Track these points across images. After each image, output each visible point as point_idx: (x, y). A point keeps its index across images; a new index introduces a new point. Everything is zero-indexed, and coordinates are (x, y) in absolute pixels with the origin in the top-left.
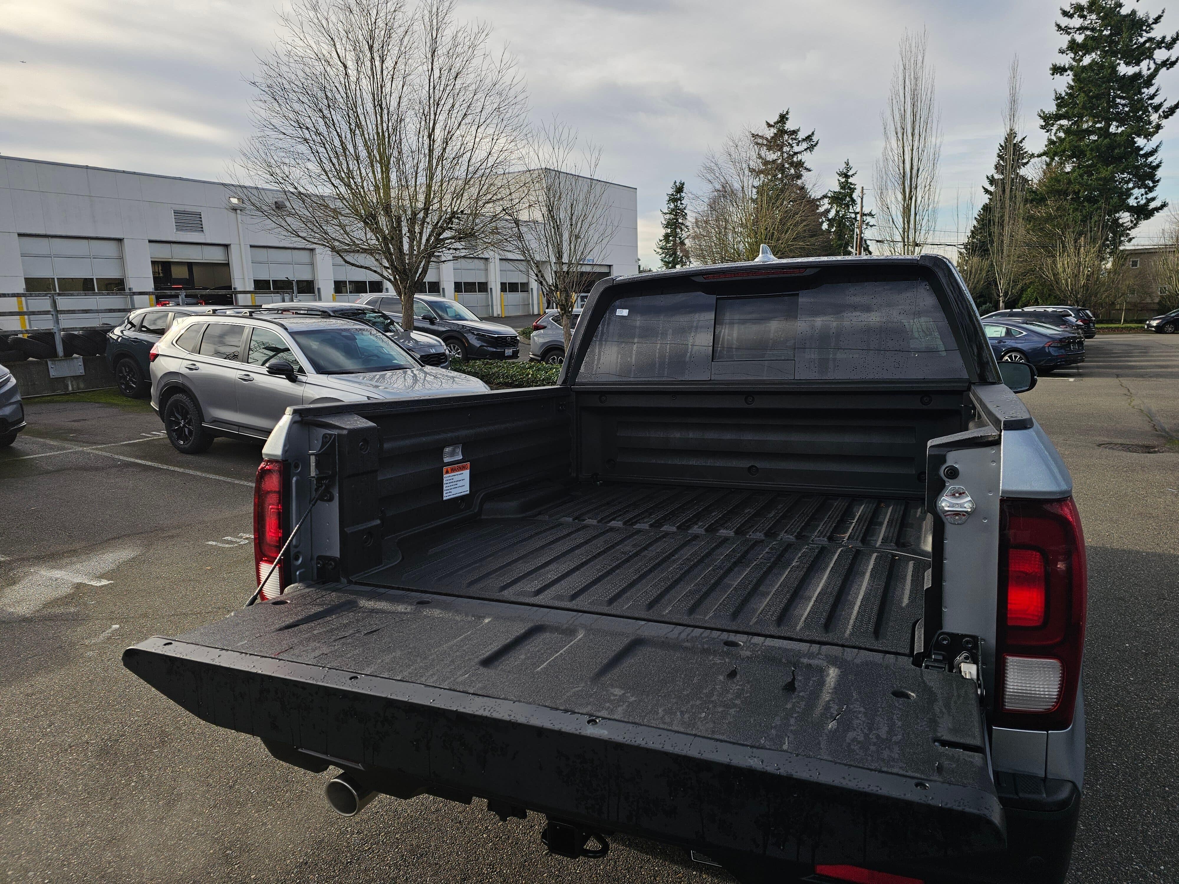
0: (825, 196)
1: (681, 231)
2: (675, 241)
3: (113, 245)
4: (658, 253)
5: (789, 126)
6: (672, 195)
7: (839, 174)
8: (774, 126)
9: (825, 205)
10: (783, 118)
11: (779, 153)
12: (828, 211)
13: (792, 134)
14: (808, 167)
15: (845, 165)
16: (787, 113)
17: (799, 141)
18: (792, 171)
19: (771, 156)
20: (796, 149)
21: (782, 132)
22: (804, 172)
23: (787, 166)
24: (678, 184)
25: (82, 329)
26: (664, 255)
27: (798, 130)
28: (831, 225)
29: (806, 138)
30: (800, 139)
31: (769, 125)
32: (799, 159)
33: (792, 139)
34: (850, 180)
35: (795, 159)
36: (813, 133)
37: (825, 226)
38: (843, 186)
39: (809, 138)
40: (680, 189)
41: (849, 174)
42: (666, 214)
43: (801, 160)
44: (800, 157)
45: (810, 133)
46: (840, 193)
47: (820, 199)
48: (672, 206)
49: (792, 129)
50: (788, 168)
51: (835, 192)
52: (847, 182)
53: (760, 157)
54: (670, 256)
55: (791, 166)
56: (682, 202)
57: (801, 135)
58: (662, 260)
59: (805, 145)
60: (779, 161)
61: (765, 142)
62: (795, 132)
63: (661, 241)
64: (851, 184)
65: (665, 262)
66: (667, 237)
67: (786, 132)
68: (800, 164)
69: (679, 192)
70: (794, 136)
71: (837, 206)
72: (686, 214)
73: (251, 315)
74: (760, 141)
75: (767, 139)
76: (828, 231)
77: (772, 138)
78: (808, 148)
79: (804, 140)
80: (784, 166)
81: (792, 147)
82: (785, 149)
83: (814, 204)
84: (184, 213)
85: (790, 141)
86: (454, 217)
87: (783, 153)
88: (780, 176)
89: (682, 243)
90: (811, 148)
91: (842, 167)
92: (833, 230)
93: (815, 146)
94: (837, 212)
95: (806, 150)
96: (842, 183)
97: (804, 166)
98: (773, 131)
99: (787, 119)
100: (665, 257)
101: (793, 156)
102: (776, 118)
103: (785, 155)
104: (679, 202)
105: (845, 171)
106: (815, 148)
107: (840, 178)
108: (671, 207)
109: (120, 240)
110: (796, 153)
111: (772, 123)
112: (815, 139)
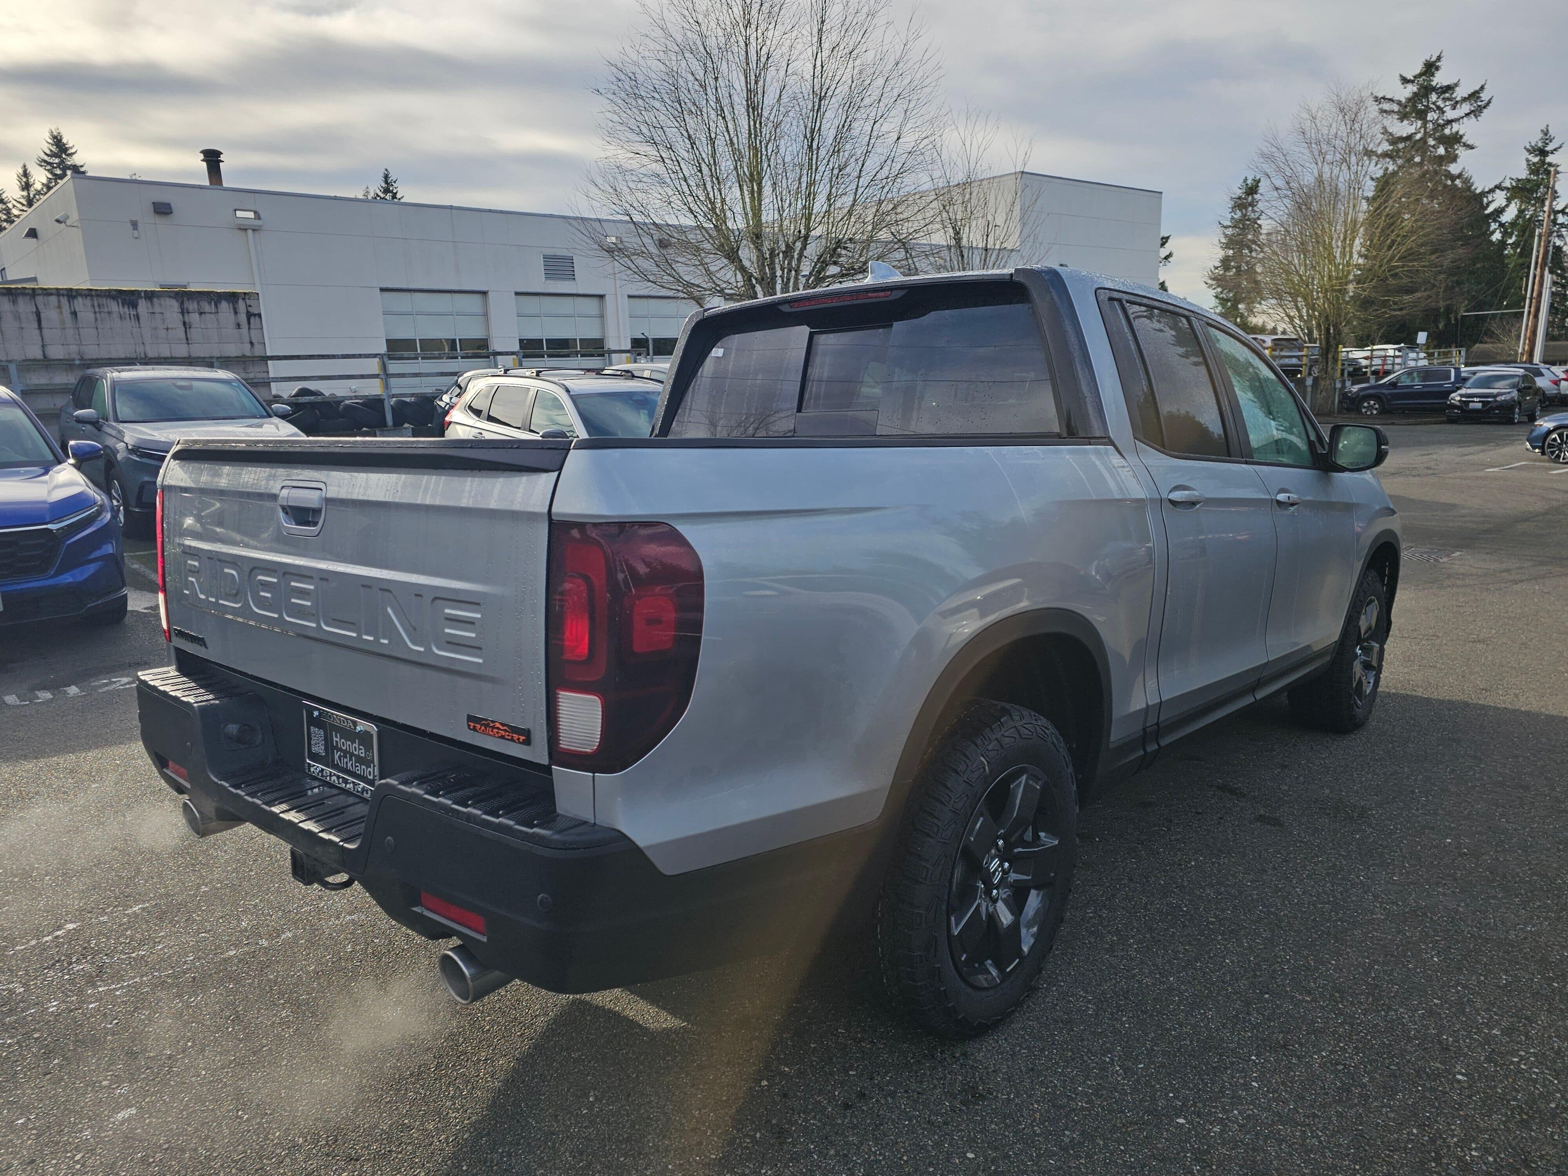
0: (1499, 187)
1: (1251, 252)
2: (1238, 268)
3: (477, 298)
4: (1211, 286)
5: (1440, 79)
6: (1240, 198)
7: (1528, 150)
8: (1413, 82)
9: (1499, 199)
10: (1430, 67)
11: (1419, 123)
12: (1500, 211)
13: (1444, 92)
14: (1469, 143)
15: (1541, 135)
16: (1439, 58)
17: (1457, 102)
18: (1441, 151)
19: (1404, 129)
20: (1450, 114)
21: (1426, 90)
22: (1461, 151)
23: (1431, 142)
24: (1249, 182)
25: (412, 395)
26: (1219, 290)
27: (1456, 85)
28: (1506, 234)
29: (1470, 96)
30: (1458, 99)
31: (1405, 81)
32: (1454, 130)
33: (1443, 99)
34: (1549, 159)
35: (1447, 131)
36: (1482, 88)
37: (1497, 236)
38: (1534, 169)
39: (1474, 96)
40: (1252, 190)
41: (1549, 148)
42: (1226, 227)
43: (1457, 133)
44: (1456, 127)
45: (1477, 88)
46: (1528, 181)
47: (1488, 192)
48: (1238, 215)
49: (1445, 84)
50: (1433, 147)
51: (1519, 180)
52: (1543, 162)
53: (1385, 131)
54: (1230, 291)
55: (1440, 143)
56: (1255, 208)
57: (1460, 93)
58: (1216, 297)
59: (1466, 108)
60: (1418, 136)
61: (1396, 108)
62: (1449, 88)
63: (1216, 268)
64: (1550, 164)
65: (1222, 299)
66: (1225, 263)
67: (1434, 89)
68: (1456, 139)
69: (1252, 194)
70: (1447, 95)
71: (1522, 202)
72: (1260, 226)
73: (538, 375)
74: (1386, 106)
75: (1399, 103)
76: (1502, 244)
77: (1409, 100)
78: (1472, 111)
79: (1465, 100)
80: (1426, 142)
81: (1443, 112)
82: (1431, 116)
83: (1477, 200)
84: (555, 257)
85: (1440, 103)
86: (839, 247)
87: (1425, 122)
88: (1417, 159)
89: (1251, 270)
90: (1476, 112)
91: (1536, 139)
92: (1510, 241)
93: (1485, 107)
94: (1521, 212)
95: (1467, 115)
96: (1534, 164)
97: (1463, 140)
98: (1412, 89)
99: (1437, 68)
100: (1221, 293)
101: (1443, 126)
102: (1418, 68)
103: (1430, 126)
104: (1250, 209)
105: (1540, 144)
106: (1485, 111)
107: (1531, 157)
108: (1236, 217)
109: (484, 293)
110: (1450, 122)
111: (1410, 77)
112: (1485, 96)
